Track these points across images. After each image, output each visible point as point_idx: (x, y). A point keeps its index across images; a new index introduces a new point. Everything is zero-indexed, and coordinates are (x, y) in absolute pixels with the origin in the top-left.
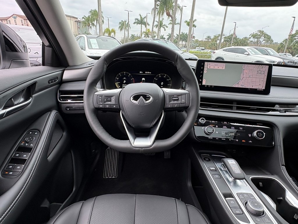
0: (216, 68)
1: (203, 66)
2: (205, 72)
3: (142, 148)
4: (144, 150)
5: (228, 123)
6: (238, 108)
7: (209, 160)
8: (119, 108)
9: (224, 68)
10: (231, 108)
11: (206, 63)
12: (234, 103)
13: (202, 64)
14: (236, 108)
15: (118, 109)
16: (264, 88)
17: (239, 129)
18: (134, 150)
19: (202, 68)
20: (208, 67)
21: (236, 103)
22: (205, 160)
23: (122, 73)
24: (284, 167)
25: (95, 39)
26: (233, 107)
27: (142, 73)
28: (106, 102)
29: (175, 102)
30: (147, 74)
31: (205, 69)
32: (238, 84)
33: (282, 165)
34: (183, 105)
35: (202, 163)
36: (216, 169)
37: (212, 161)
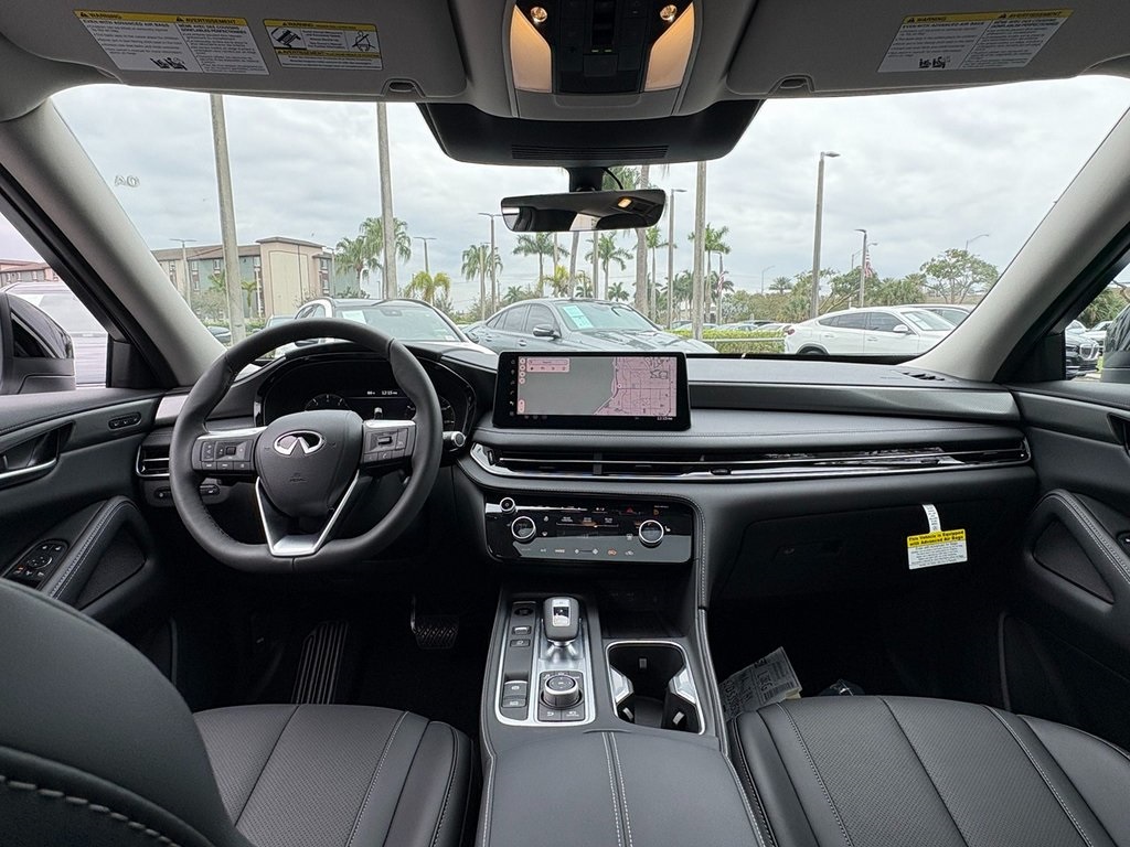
0: (548, 369)
1: (516, 367)
2: (521, 381)
3: (294, 557)
4: (298, 563)
5: (576, 510)
6: (607, 469)
7: (530, 612)
8: (253, 468)
9: (567, 370)
10: (588, 469)
11: (522, 360)
12: (595, 455)
13: (513, 362)
14: (600, 467)
15: (251, 472)
16: (674, 414)
17: (604, 522)
18: (275, 563)
19: (513, 372)
20: (529, 370)
21: (601, 455)
22: (517, 613)
23: (321, 396)
24: (704, 610)
25: (361, 312)
26: (595, 467)
27: (372, 395)
28: (223, 456)
29: (385, 448)
30: (387, 395)
31: (520, 374)
32: (607, 406)
33: (699, 608)
34: (400, 454)
35: (502, 618)
36: (530, 630)
37: (534, 615)
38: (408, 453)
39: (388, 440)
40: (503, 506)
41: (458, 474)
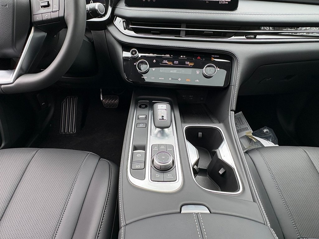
5: (171, 56)
6: (188, 34)
7: (146, 106)
10: (177, 33)
12: (182, 25)
14: (184, 32)
17: (185, 64)
21: (185, 25)
22: (140, 107)
24: (233, 112)
26: (181, 32)
29: (46, 10)
33: (231, 111)
34: (55, 15)
35: (133, 110)
36: (146, 118)
37: (148, 108)
38: (61, 14)
39: (46, 4)
40: (132, 54)
41: (108, 35)
